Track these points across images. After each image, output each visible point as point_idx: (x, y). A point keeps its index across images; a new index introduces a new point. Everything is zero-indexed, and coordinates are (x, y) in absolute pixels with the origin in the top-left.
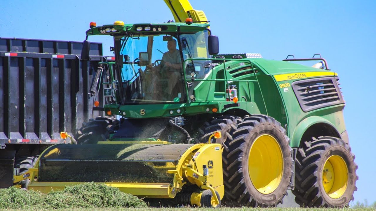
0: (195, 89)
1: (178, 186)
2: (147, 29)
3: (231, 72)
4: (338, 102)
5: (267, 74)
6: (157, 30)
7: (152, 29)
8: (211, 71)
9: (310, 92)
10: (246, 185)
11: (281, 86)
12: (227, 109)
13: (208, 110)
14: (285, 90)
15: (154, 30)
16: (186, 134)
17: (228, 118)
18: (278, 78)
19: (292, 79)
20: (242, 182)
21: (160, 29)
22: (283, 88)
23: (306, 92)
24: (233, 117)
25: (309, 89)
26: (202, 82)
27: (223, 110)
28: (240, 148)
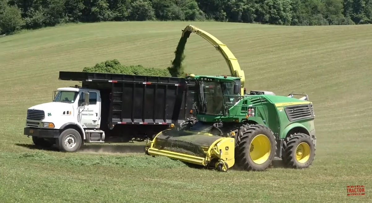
0: (229, 109)
1: (209, 160)
2: (205, 79)
3: (252, 101)
4: (310, 116)
5: (272, 103)
6: (210, 80)
7: (207, 79)
8: (240, 101)
9: (295, 112)
10: (247, 159)
11: (278, 109)
12: (243, 121)
13: (234, 120)
14: (280, 110)
15: (209, 80)
16: (220, 131)
17: (245, 124)
18: (277, 105)
19: (285, 105)
20: (244, 157)
21: (211, 80)
22: (279, 110)
23: (293, 112)
24: (249, 124)
25: (294, 110)
26: (233, 107)
27: (241, 121)
28: (244, 146)
